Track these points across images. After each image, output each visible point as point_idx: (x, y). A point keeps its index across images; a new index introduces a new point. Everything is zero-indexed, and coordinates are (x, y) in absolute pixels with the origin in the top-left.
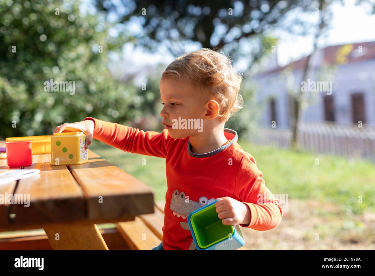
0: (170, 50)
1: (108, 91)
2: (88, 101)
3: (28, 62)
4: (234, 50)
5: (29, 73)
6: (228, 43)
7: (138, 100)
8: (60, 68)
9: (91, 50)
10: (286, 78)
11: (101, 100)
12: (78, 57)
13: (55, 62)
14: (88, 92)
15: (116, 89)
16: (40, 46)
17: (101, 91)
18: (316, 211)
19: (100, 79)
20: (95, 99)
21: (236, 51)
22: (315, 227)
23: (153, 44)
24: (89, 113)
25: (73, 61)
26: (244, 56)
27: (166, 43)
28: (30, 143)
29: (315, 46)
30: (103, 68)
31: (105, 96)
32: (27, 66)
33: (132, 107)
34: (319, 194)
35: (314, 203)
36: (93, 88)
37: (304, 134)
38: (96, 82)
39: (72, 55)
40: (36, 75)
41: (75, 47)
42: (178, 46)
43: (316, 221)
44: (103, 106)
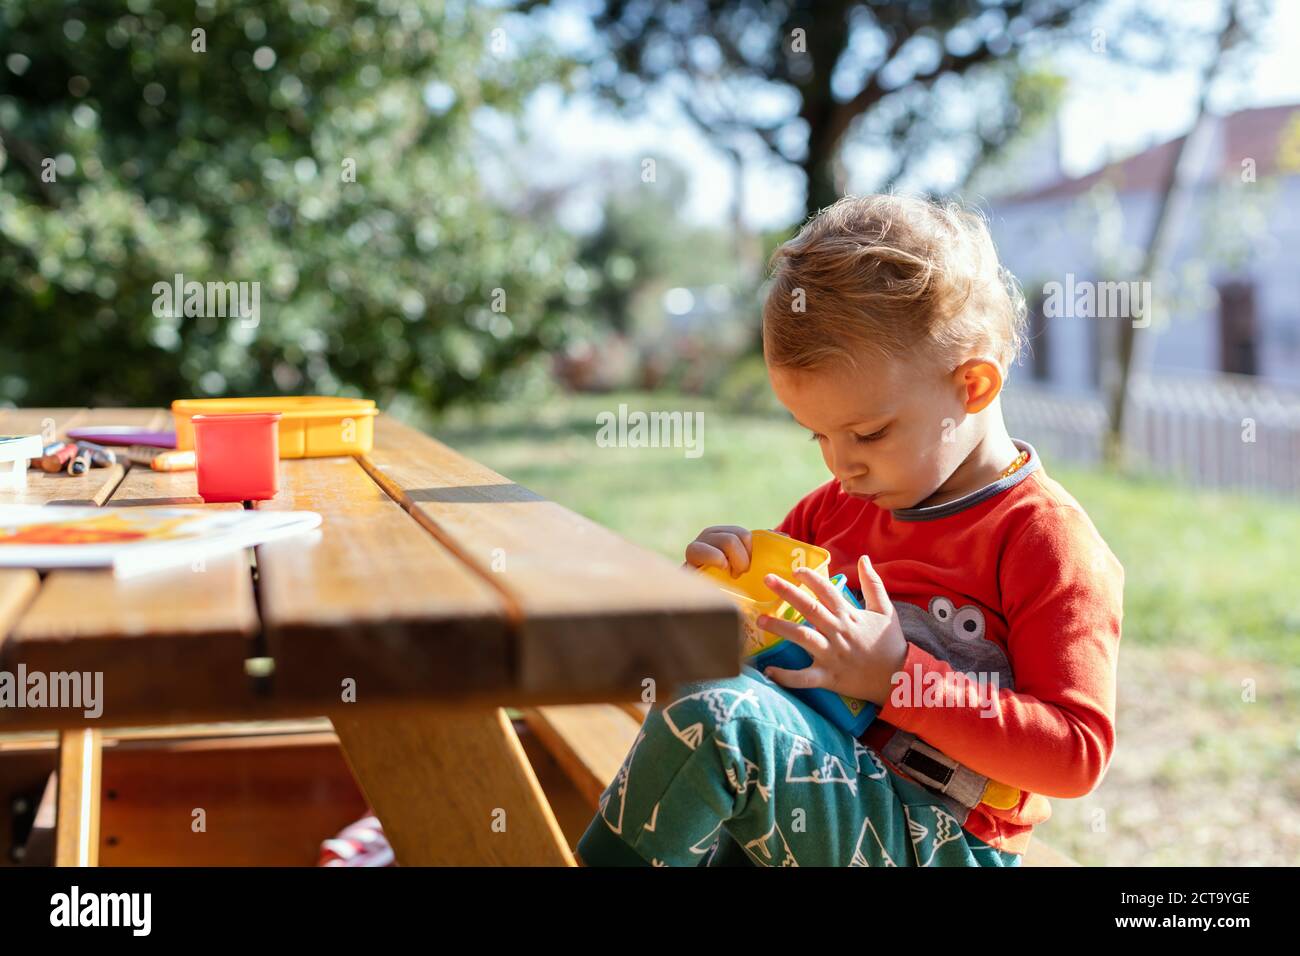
0: (688, 109)
1: (479, 247)
2: (409, 281)
3: (212, 142)
4: (912, 116)
5: (213, 179)
6: (894, 91)
7: (580, 282)
8: (320, 166)
9: (422, 102)
10: (1094, 220)
11: (454, 277)
12: (380, 129)
13: (301, 143)
14: (412, 248)
15: (507, 240)
16: (252, 86)
17: (456, 248)
18: (1198, 687)
19: (455, 206)
20: (434, 276)
21: (923, 119)
22: (1197, 743)
23: (632, 86)
24: (414, 319)
25: (363, 139)
26: (946, 136)
27: (675, 84)
28: (275, 421)
29: (1203, 108)
30: (460, 166)
31: (466, 265)
32: (209, 157)
33: (557, 304)
34: (1208, 629)
35: (1192, 659)
36: (429, 233)
37: (1151, 414)
38: (440, 218)
39: (362, 119)
40: (237, 187)
41: (370, 92)
42: (718, 98)
43: (1200, 721)
44: (459, 298)
